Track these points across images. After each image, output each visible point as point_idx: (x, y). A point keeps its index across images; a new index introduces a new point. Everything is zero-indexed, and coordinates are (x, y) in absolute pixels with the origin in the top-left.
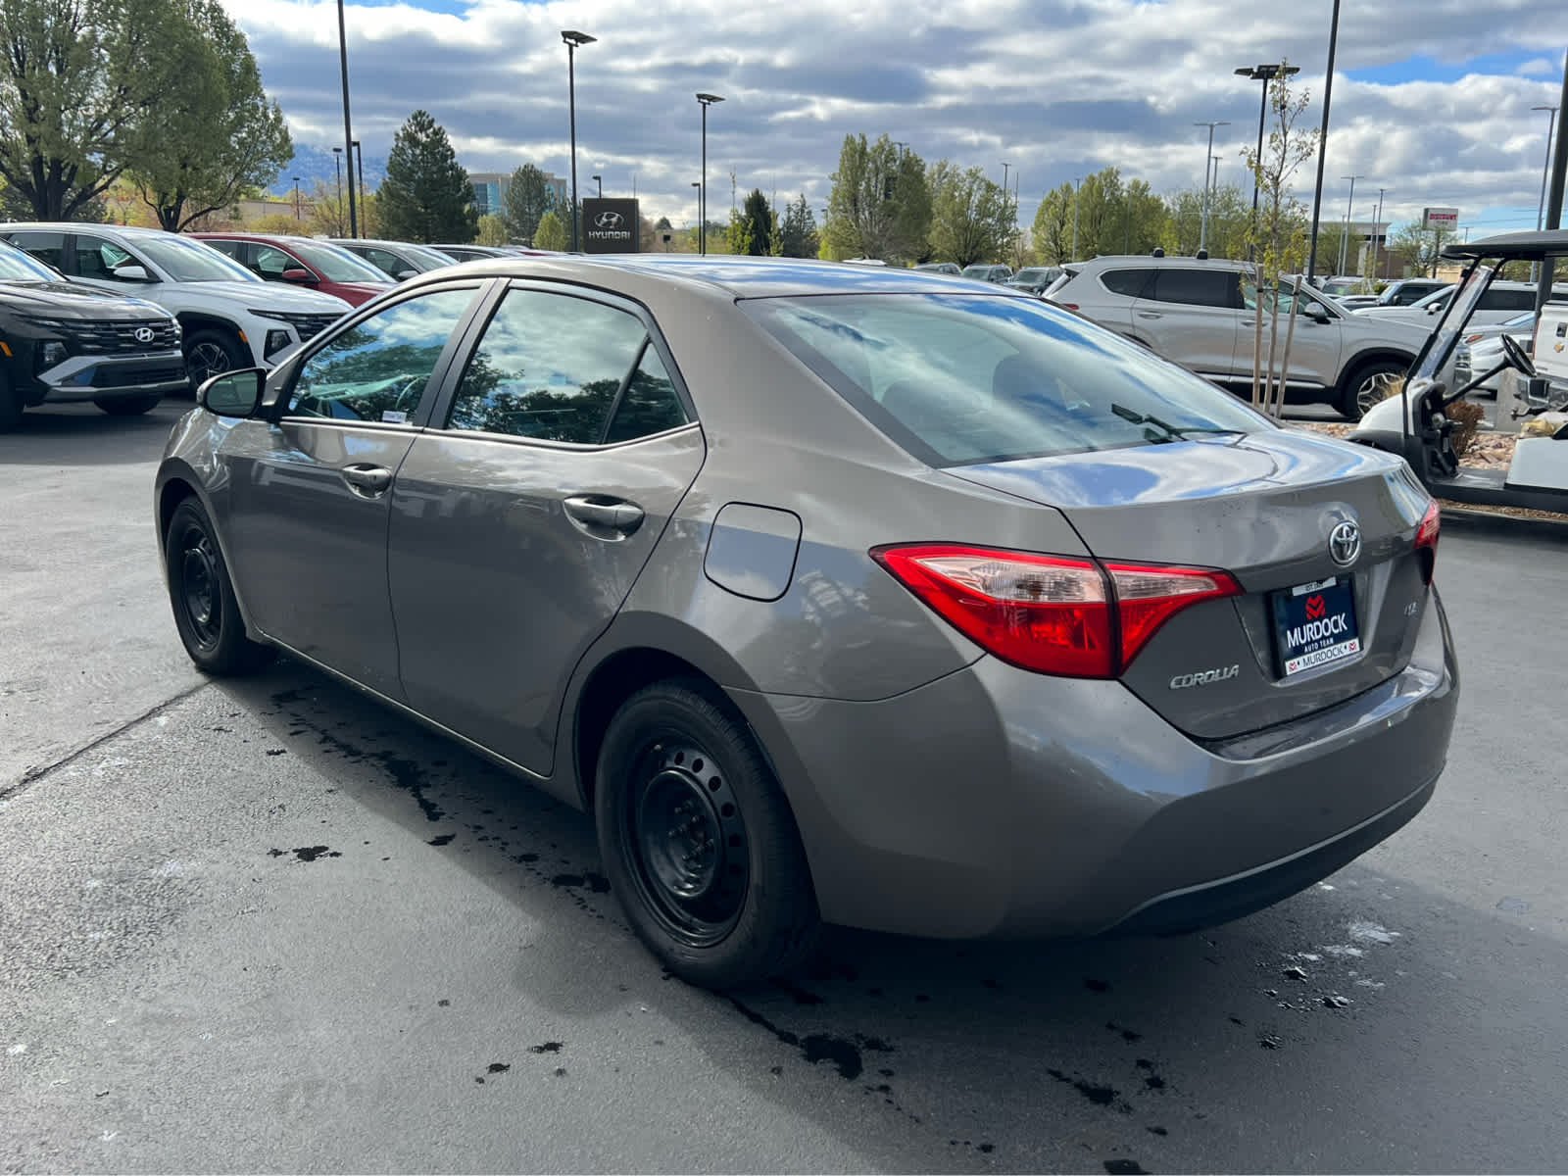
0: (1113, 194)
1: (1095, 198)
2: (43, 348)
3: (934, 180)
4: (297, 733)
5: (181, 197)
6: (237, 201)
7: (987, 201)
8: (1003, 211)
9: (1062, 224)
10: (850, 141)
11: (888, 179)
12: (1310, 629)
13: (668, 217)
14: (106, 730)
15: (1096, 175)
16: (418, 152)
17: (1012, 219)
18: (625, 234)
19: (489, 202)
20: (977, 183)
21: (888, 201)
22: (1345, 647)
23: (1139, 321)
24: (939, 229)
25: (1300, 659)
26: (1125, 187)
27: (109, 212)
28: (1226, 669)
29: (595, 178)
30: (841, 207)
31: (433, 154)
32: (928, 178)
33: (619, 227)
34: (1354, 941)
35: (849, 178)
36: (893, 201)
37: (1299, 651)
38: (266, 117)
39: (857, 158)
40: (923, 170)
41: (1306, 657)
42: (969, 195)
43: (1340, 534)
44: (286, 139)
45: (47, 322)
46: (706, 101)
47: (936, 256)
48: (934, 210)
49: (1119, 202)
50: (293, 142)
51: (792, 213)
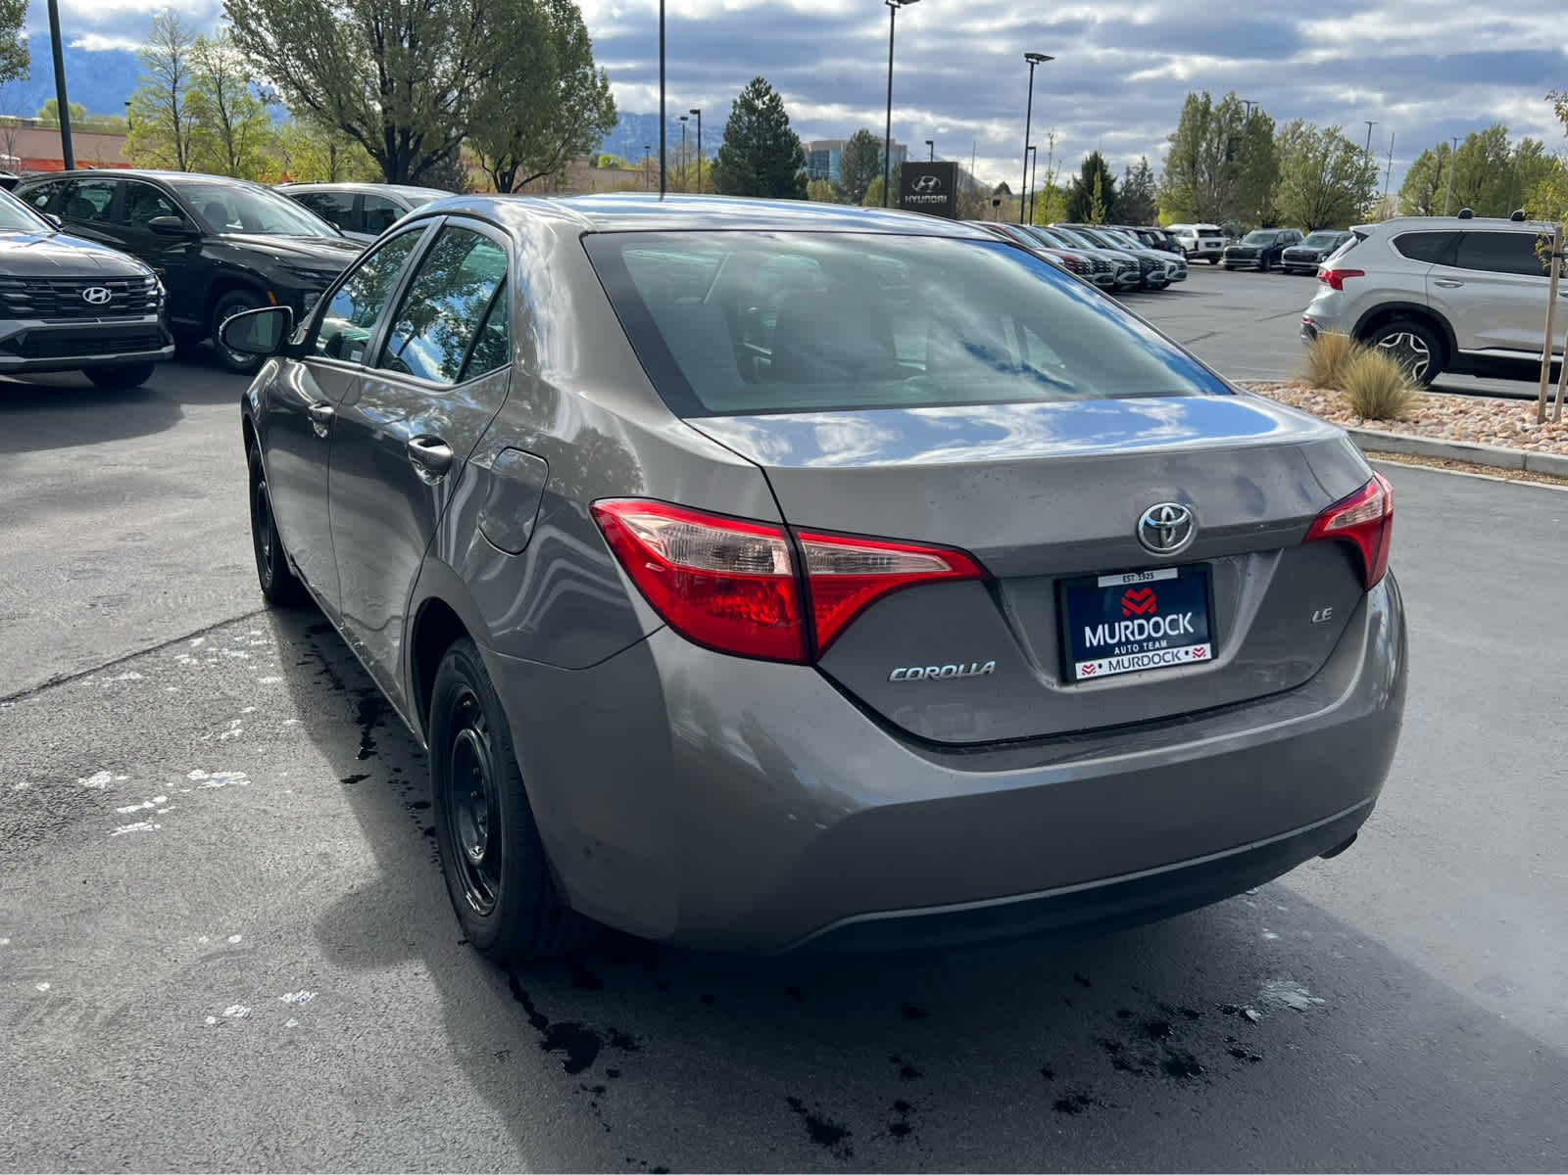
0: (1497, 154)
1: (1476, 159)
2: (303, 298)
3: (1286, 141)
4: (304, 663)
5: (515, 164)
6: (564, 166)
7: (1345, 162)
8: (1362, 175)
9: (1436, 188)
10: (1192, 99)
11: (1231, 140)
12: (1127, 627)
13: (1007, 182)
14: (147, 646)
15: (1478, 134)
16: (754, 118)
17: (1371, 181)
18: (942, 198)
19: (831, 168)
20: (1335, 143)
21: (1230, 163)
22: (1187, 653)
23: (1435, 291)
24: (1287, 193)
25: (1105, 662)
26: (1513, 147)
27: (470, 178)
28: (974, 666)
29: (929, 143)
30: (1178, 170)
31: (768, 121)
32: (1279, 139)
33: (936, 191)
34: (1260, 1003)
35: (1189, 139)
36: (1236, 163)
37: (1105, 651)
38: (594, 85)
39: (1198, 116)
40: (1271, 129)
41: (1114, 660)
42: (1325, 156)
43: (1156, 515)
44: (611, 106)
45: (308, 274)
46: (1034, 60)
47: (1283, 222)
48: (1282, 172)
49: (1504, 164)
50: (618, 109)
51: (1131, 177)
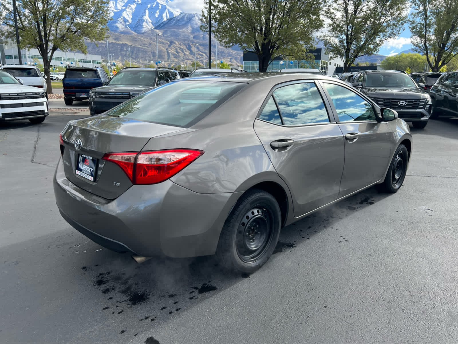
12: (84, 167)
22: (90, 178)
37: (80, 170)
43: (77, 141)
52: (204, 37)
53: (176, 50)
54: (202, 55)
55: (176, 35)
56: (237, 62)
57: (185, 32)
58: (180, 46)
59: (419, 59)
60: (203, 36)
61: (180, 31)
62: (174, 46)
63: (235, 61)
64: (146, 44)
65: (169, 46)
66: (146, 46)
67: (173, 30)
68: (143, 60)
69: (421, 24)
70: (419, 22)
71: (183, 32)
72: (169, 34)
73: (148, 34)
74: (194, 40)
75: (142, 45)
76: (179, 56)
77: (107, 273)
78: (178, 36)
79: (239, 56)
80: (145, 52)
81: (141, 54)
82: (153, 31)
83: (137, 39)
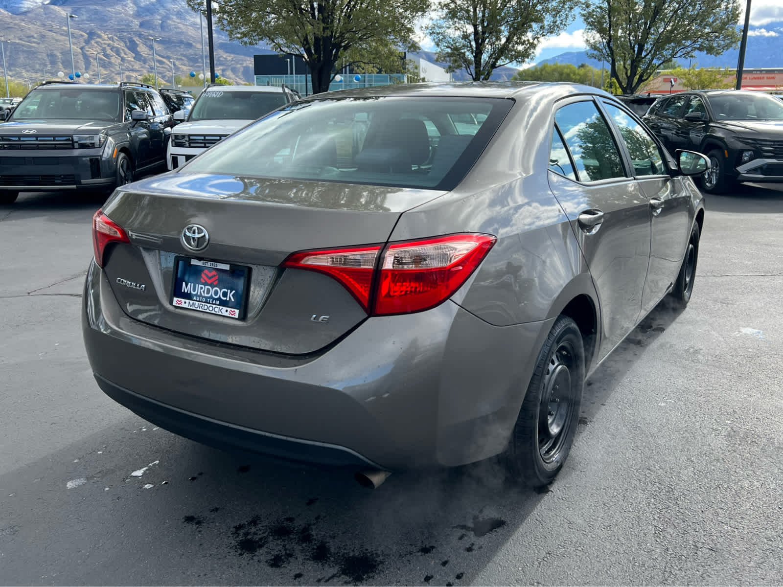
12: (202, 288)
22: (226, 311)
25: (187, 301)
37: (188, 296)
41: (191, 302)
52: (165, 24)
53: (104, 50)
54: (160, 62)
55: (102, 20)
56: (237, 76)
57: (120, 13)
58: (110, 42)
59: (574, 74)
60: (160, 22)
61: (109, 11)
62: (97, 42)
63: (233, 76)
64: (32, 37)
65: (87, 42)
66: (35, 40)
67: (92, 7)
68: (28, 71)
69: (601, 8)
70: (599, 6)
71: (115, 14)
72: (84, 17)
73: (36, 14)
74: (141, 30)
75: (26, 39)
76: (110, 63)
77: (250, 523)
78: (106, 21)
79: (239, 66)
80: (31, 54)
81: (22, 58)
82: (48, 8)
83: (11, 25)
